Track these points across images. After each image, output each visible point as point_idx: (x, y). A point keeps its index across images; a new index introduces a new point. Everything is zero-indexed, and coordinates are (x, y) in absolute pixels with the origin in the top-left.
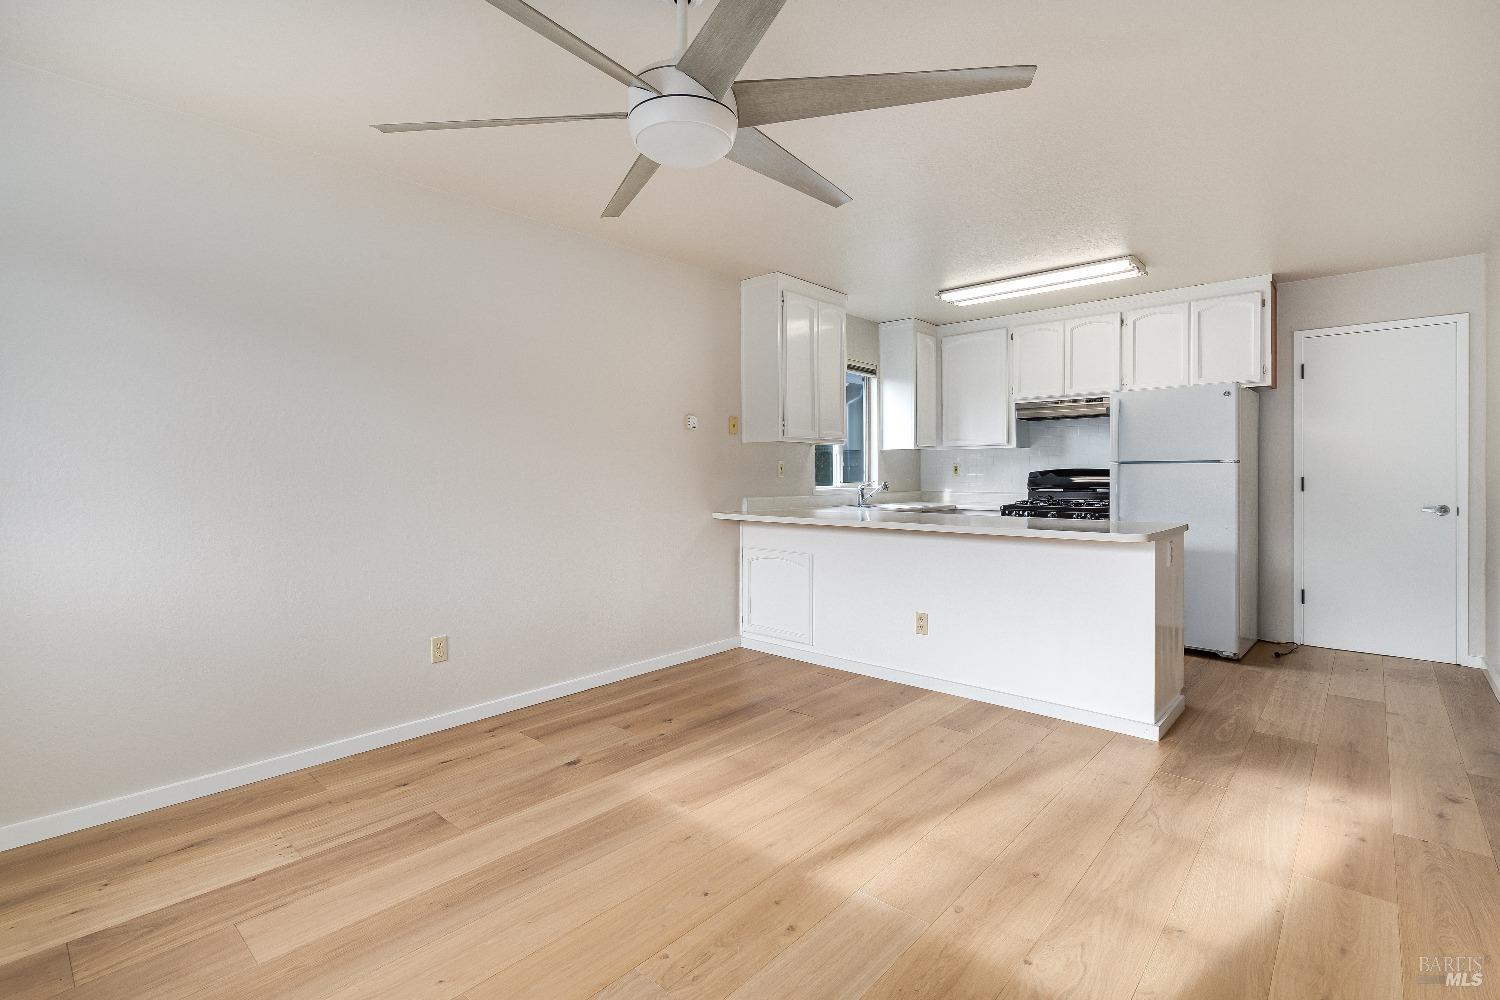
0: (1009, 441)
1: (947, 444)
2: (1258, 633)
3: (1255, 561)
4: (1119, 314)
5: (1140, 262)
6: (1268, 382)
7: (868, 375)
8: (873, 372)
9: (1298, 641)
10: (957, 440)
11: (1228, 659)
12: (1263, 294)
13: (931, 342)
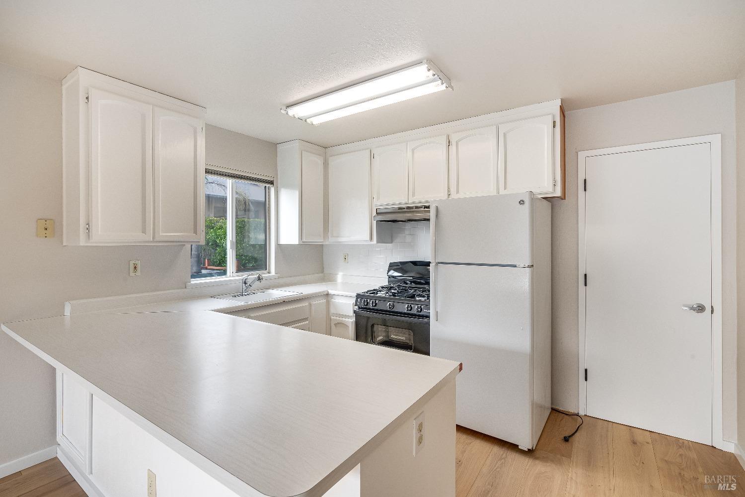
0: (371, 239)
1: (331, 240)
2: (552, 404)
3: (550, 334)
4: (445, 137)
5: (442, 72)
6: (558, 193)
7: (267, 185)
8: (272, 183)
9: (582, 413)
10: (338, 237)
11: (522, 452)
12: (554, 116)
13: (320, 161)
